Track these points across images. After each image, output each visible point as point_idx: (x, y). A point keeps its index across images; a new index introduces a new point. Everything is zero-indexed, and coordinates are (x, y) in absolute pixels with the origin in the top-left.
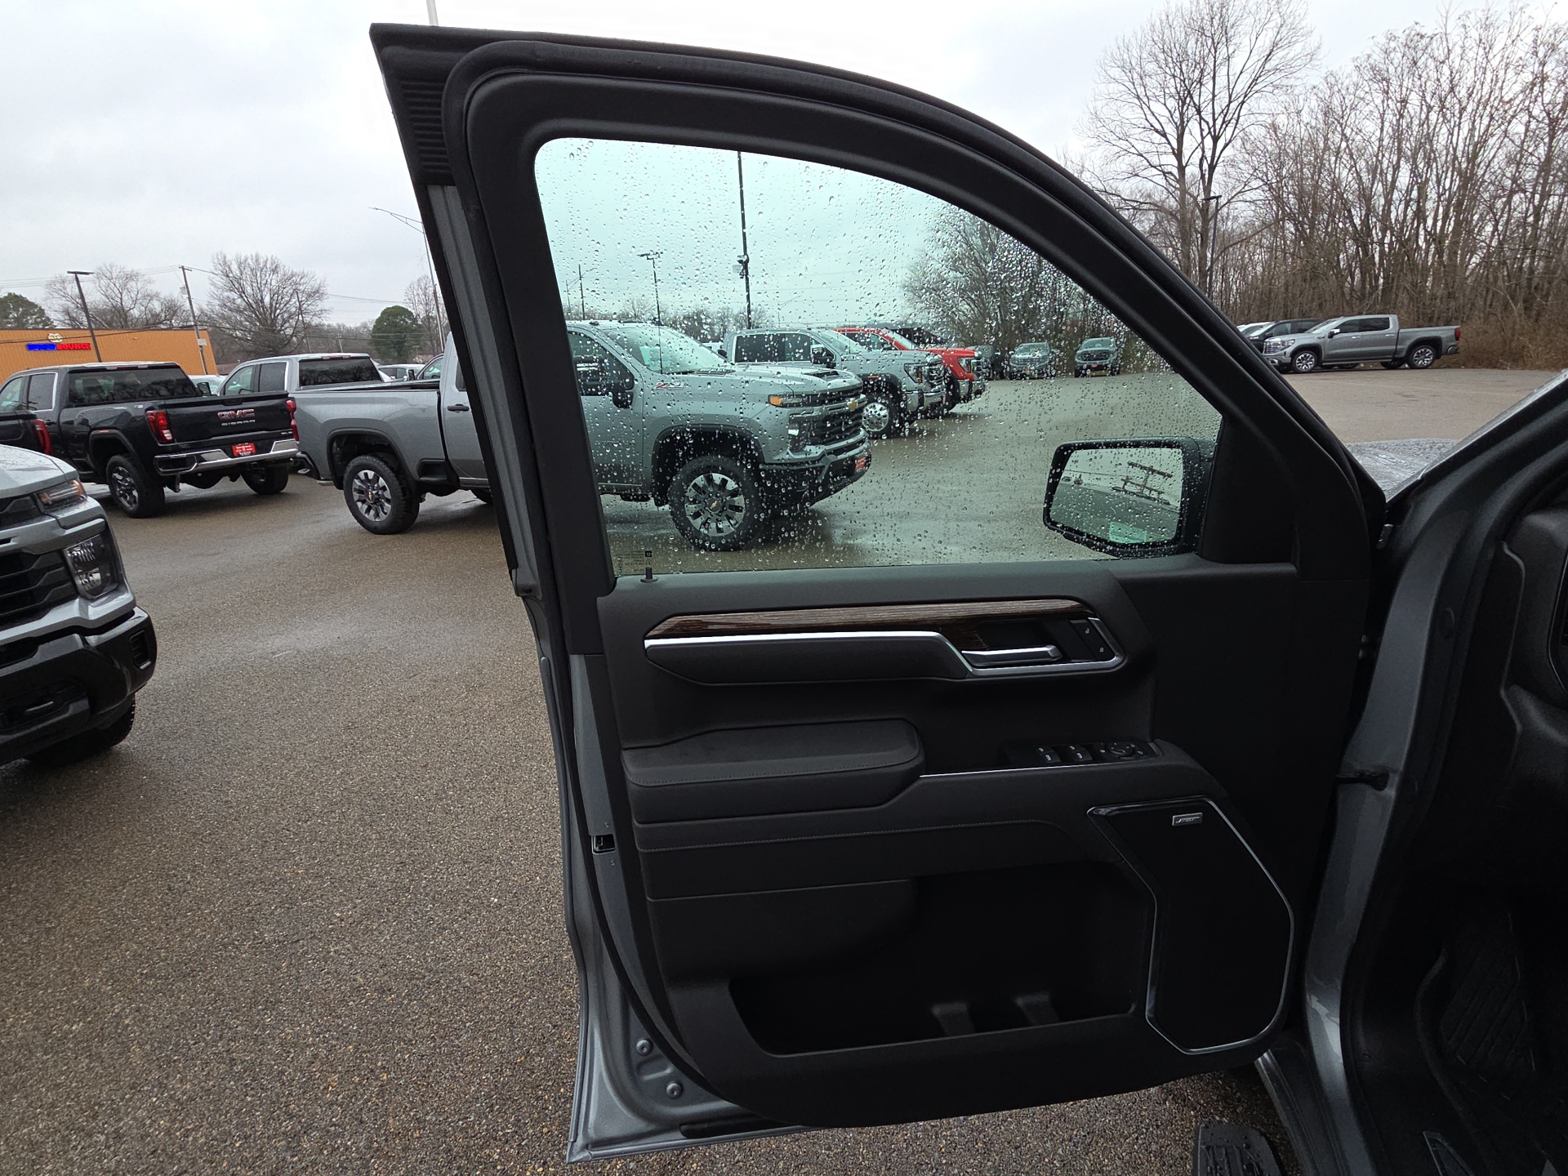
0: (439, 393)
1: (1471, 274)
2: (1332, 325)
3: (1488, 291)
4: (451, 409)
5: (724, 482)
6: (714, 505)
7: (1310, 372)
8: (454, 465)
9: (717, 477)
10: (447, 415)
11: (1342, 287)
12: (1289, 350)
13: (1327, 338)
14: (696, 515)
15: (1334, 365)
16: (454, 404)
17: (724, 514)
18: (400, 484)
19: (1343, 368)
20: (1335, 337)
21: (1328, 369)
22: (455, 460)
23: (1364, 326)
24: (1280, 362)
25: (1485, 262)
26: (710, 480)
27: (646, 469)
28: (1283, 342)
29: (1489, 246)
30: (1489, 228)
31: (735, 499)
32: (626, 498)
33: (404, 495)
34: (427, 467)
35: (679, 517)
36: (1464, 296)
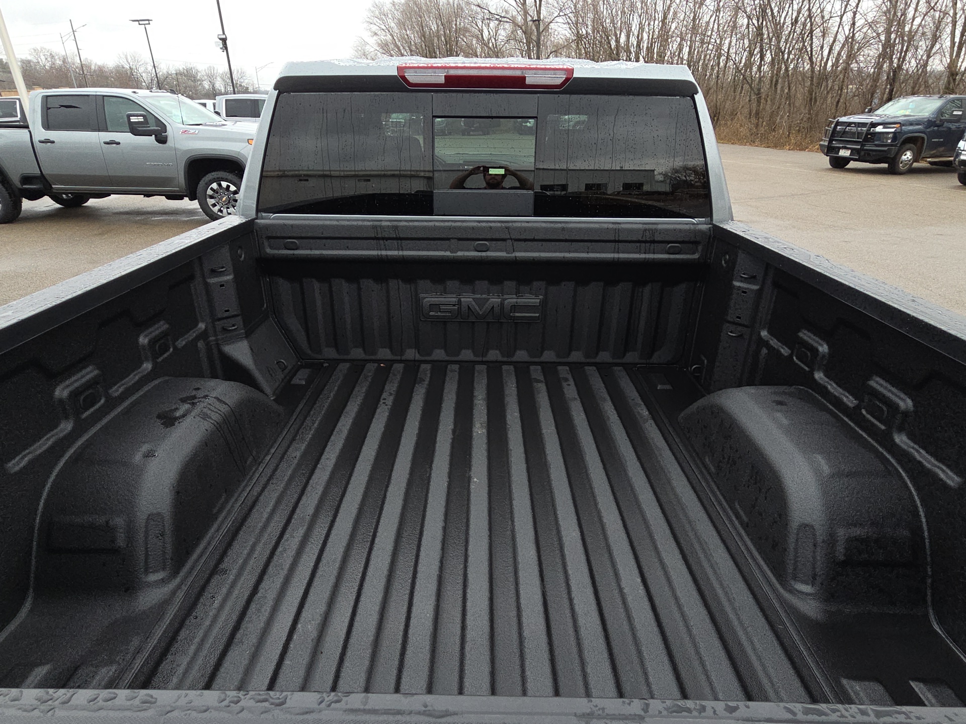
0: (30, 132)
4: (41, 142)
5: (228, 187)
6: (224, 199)
8: (47, 177)
9: (224, 184)
10: (38, 145)
14: (214, 205)
16: (43, 139)
17: (230, 204)
18: (7, 190)
22: (47, 174)
26: (220, 185)
27: (180, 178)
31: (236, 196)
32: (169, 197)
33: (11, 197)
34: (26, 179)
35: (204, 206)
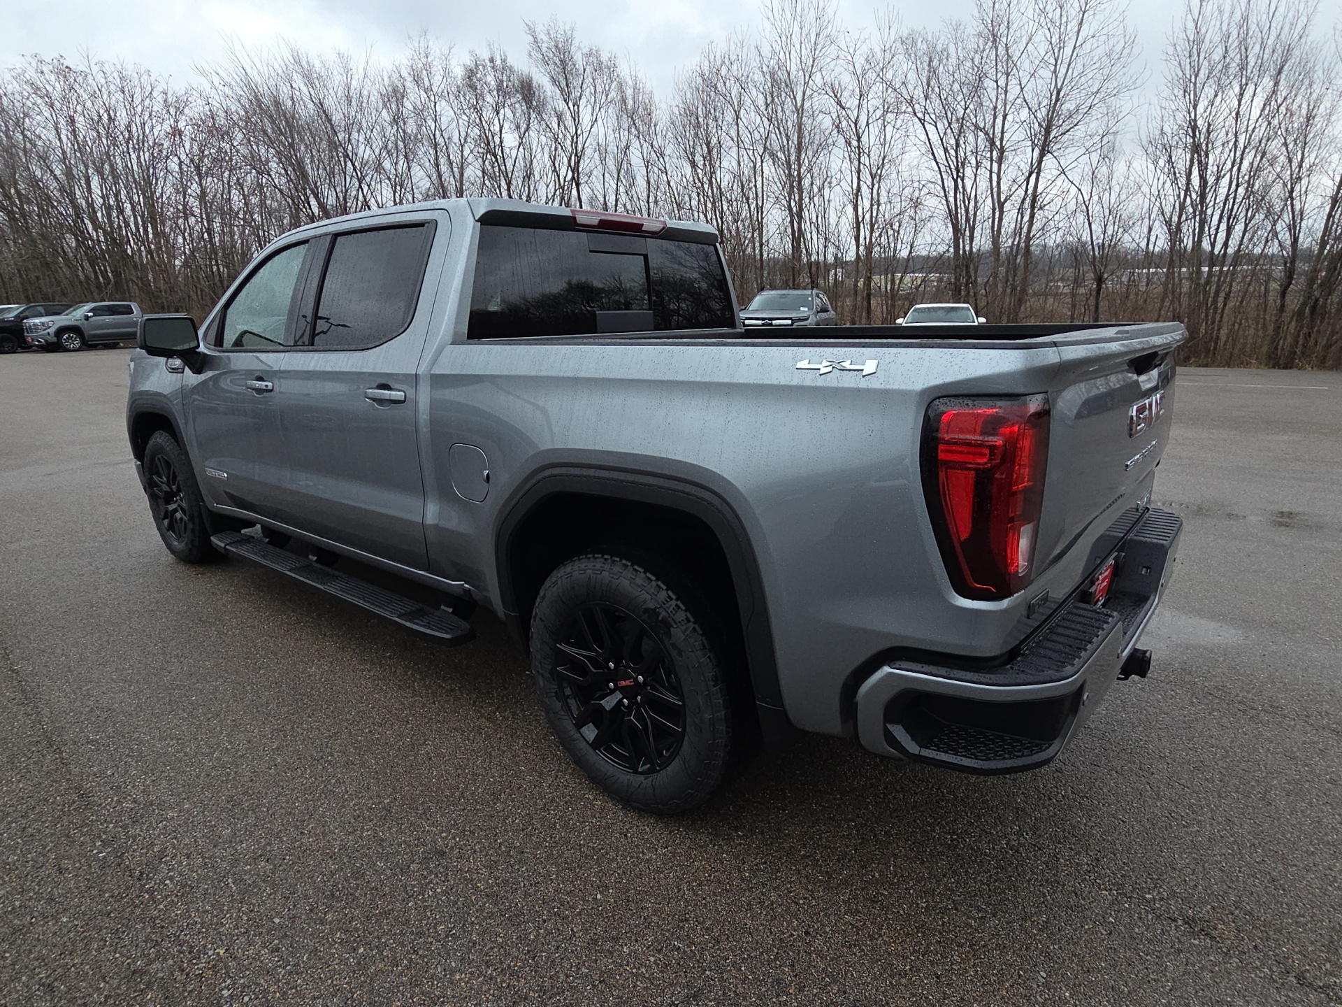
1: (179, 273)
2: (85, 309)
3: (196, 288)
7: (78, 350)
11: (78, 276)
12: (52, 330)
13: (83, 320)
15: (99, 344)
19: (107, 347)
20: (90, 319)
21: (93, 347)
23: (112, 311)
24: (46, 341)
25: (185, 264)
28: (43, 324)
29: (185, 253)
30: (180, 240)
36: (181, 290)
